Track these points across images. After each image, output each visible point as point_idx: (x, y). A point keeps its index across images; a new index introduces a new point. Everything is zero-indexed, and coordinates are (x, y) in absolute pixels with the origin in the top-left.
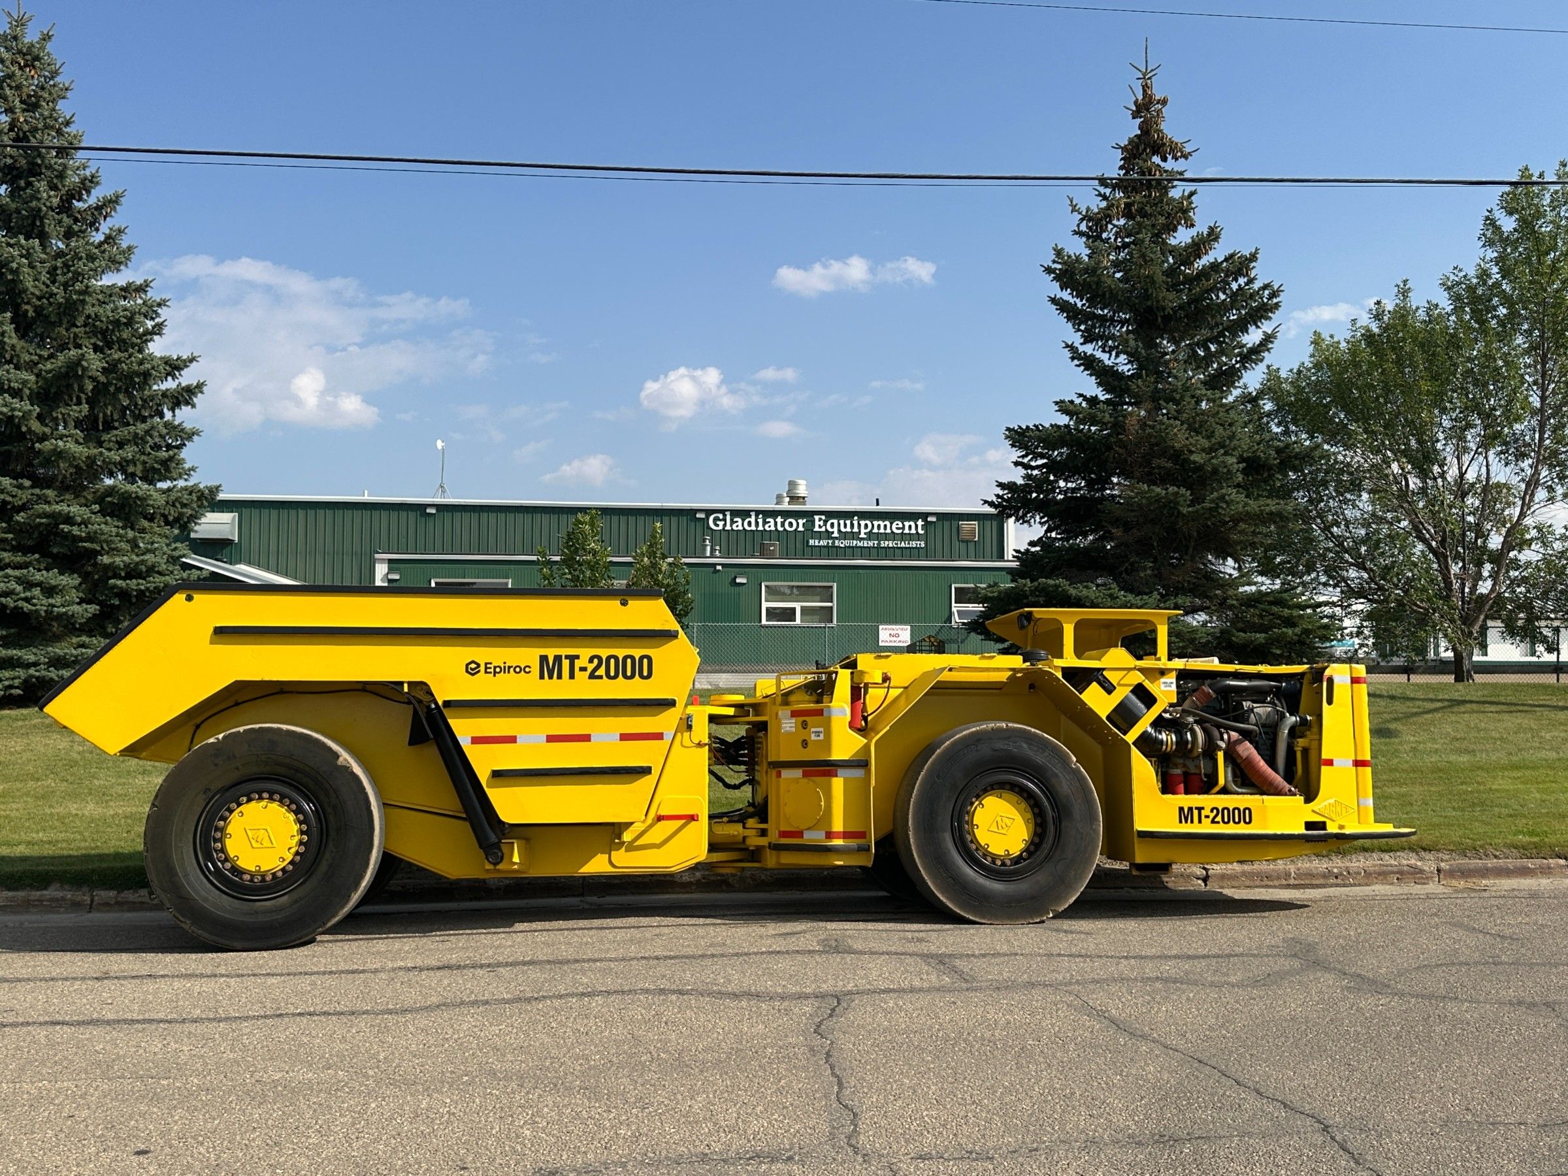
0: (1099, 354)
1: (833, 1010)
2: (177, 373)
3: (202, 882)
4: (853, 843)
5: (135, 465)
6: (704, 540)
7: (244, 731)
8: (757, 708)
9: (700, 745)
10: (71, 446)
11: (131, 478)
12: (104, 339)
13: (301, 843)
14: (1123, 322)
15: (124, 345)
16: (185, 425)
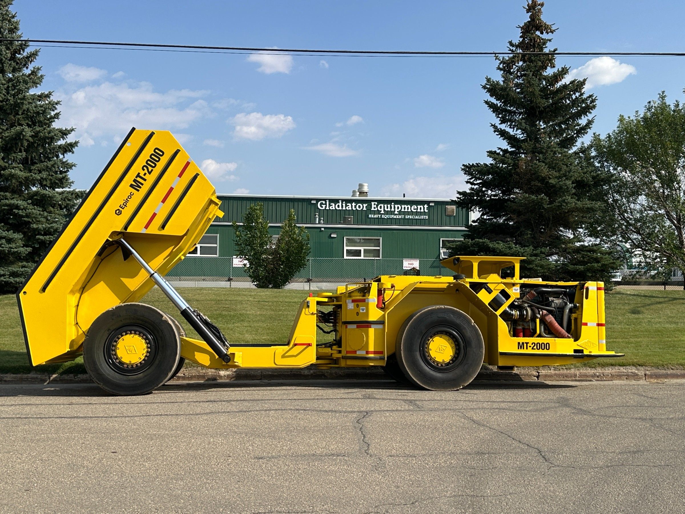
0: (508, 129)
1: (365, 416)
2: (65, 137)
3: (107, 367)
4: (378, 356)
5: (46, 181)
6: (315, 215)
7: (124, 305)
8: (338, 298)
9: (313, 314)
10: (18, 172)
11: (44, 186)
12: (32, 121)
13: (147, 352)
14: (520, 113)
15: (41, 124)
16: (69, 161)
